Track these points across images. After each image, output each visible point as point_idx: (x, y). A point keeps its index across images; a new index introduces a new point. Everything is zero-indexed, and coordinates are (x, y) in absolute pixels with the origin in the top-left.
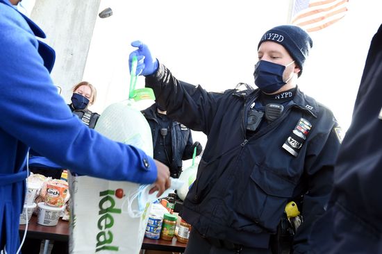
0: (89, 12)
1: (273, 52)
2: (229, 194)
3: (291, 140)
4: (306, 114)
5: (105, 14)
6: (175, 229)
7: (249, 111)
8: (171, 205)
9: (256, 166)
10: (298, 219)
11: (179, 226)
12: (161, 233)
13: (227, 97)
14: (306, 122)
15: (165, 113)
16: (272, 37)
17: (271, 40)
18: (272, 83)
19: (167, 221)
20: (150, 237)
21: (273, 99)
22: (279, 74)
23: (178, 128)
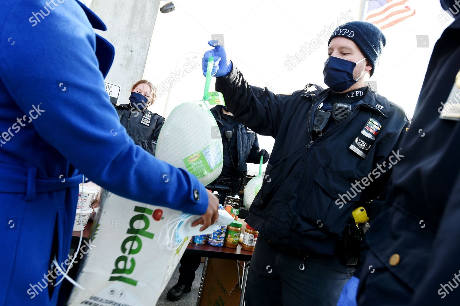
0: (149, 6)
1: (343, 48)
2: (293, 198)
3: (359, 141)
4: (376, 114)
5: (167, 9)
6: (239, 236)
7: (316, 112)
8: (236, 211)
9: (321, 169)
10: (367, 225)
11: (243, 233)
12: (225, 240)
13: (294, 98)
14: (375, 122)
15: (231, 114)
16: (343, 33)
17: (341, 36)
18: (342, 81)
19: (231, 228)
20: (213, 244)
21: (342, 98)
22: (349, 72)
23: (244, 130)
